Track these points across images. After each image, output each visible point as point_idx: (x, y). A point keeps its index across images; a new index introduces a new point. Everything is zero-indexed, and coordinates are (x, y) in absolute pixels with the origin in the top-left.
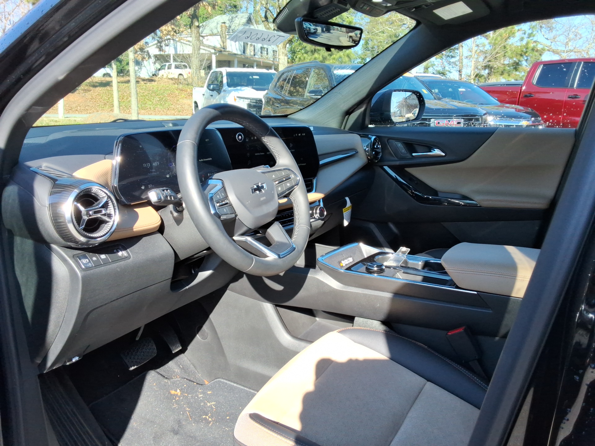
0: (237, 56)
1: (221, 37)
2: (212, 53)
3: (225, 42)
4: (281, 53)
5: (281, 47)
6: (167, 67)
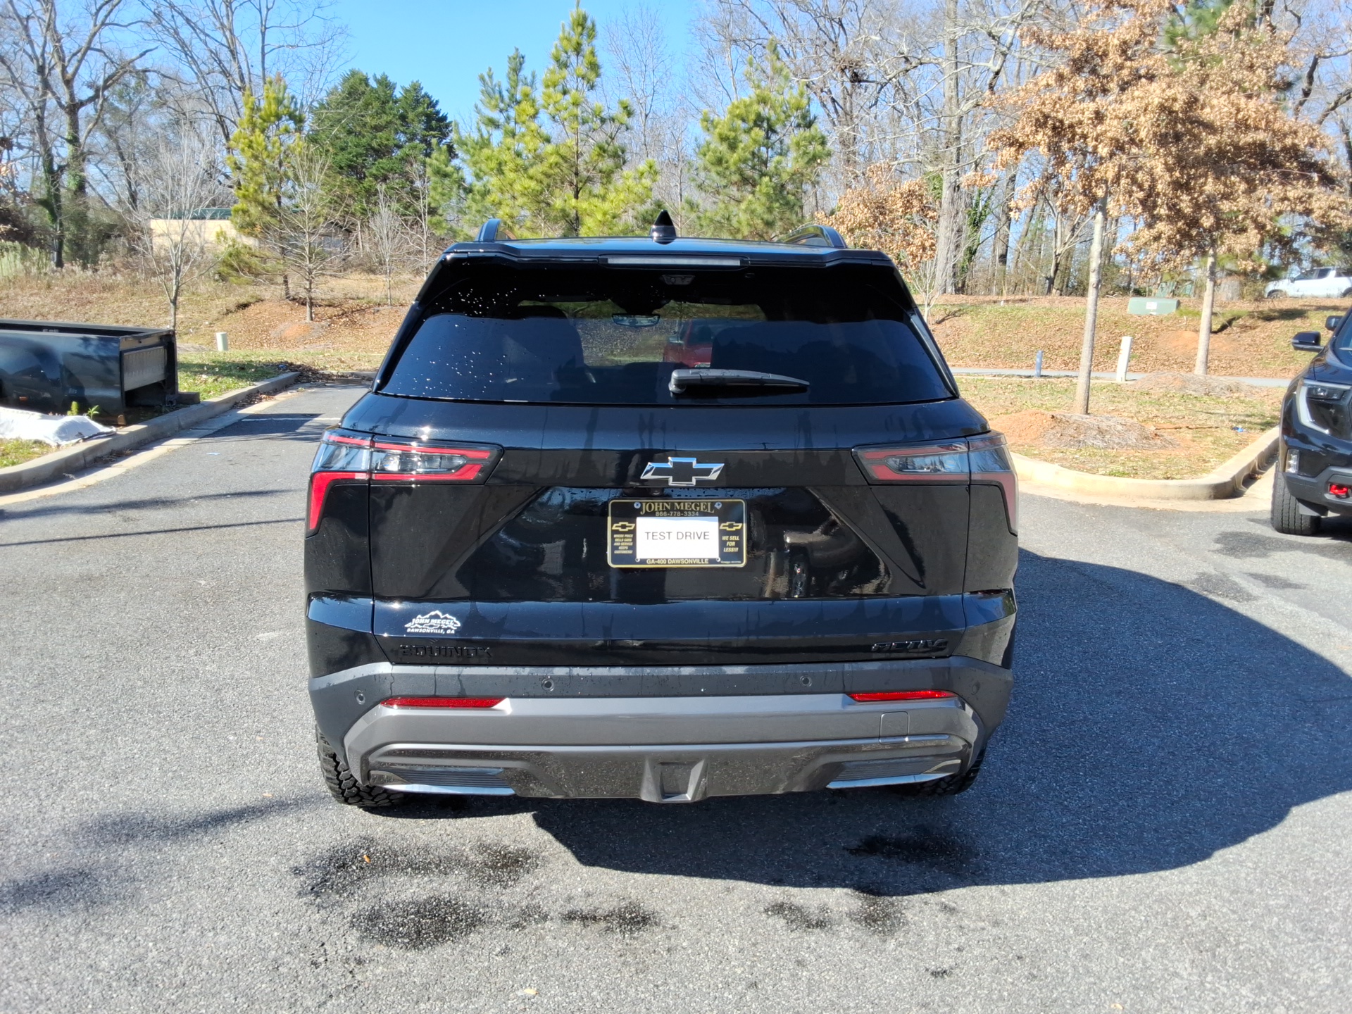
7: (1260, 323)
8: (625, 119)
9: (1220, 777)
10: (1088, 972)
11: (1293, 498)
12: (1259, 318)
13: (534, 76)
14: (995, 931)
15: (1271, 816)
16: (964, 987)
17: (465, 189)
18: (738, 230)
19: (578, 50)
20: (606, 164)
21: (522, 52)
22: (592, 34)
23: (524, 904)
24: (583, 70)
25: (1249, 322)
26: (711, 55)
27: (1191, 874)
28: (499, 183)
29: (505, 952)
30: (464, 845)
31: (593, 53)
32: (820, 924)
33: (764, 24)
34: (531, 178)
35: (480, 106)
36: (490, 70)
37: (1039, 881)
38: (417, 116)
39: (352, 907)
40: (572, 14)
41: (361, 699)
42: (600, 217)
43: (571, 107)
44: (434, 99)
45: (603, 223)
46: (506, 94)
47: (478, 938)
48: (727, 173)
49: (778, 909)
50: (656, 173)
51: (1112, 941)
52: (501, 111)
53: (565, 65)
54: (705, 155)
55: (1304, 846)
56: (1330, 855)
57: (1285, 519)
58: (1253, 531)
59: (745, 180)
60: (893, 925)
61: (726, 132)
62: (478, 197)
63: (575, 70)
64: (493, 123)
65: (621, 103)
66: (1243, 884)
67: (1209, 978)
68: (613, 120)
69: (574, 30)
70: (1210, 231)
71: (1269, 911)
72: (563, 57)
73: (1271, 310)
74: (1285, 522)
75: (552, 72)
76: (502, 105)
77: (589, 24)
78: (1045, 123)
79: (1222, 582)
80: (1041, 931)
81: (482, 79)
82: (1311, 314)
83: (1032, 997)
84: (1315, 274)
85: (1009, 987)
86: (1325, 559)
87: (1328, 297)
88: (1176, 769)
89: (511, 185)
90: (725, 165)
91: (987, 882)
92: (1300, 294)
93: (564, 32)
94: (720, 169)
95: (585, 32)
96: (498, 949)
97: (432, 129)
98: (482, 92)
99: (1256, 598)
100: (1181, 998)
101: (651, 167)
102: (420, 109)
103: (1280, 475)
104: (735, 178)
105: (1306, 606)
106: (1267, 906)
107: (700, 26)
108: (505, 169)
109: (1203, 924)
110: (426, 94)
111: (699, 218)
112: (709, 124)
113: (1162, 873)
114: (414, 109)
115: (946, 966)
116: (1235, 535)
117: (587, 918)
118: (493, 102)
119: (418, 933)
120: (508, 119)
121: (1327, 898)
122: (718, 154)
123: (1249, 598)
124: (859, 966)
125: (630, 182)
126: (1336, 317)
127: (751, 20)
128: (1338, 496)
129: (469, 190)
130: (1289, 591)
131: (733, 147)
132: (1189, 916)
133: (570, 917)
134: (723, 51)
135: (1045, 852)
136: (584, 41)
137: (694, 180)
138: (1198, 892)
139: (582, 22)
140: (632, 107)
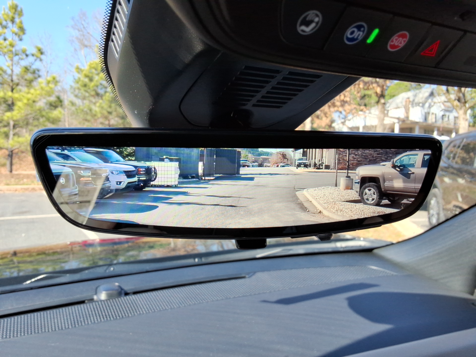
1: (405, 109)
2: (396, 123)
3: (409, 112)
4: (462, 118)
5: (462, 114)
8: (39, 55)
18: (95, 115)
19: (13, 20)
20: (29, 76)
22: (21, 14)
24: (16, 29)
26: (75, 50)
31: (21, 23)
40: (9, 3)
42: (25, 101)
43: (9, 47)
45: (27, 105)
48: (89, 91)
50: (56, 82)
53: (5, 27)
54: (78, 83)
59: (98, 94)
61: (87, 73)
63: (11, 30)
65: (37, 47)
68: (33, 55)
69: (10, 11)
72: (4, 23)
77: (19, 9)
93: (4, 11)
94: (86, 89)
95: (17, 13)
101: (54, 79)
104: (93, 93)
107: (71, 39)
112: (79, 70)
122: (84, 83)
125: (43, 85)
131: (91, 80)
134: (81, 49)
136: (16, 17)
139: (15, 8)
140: (44, 50)
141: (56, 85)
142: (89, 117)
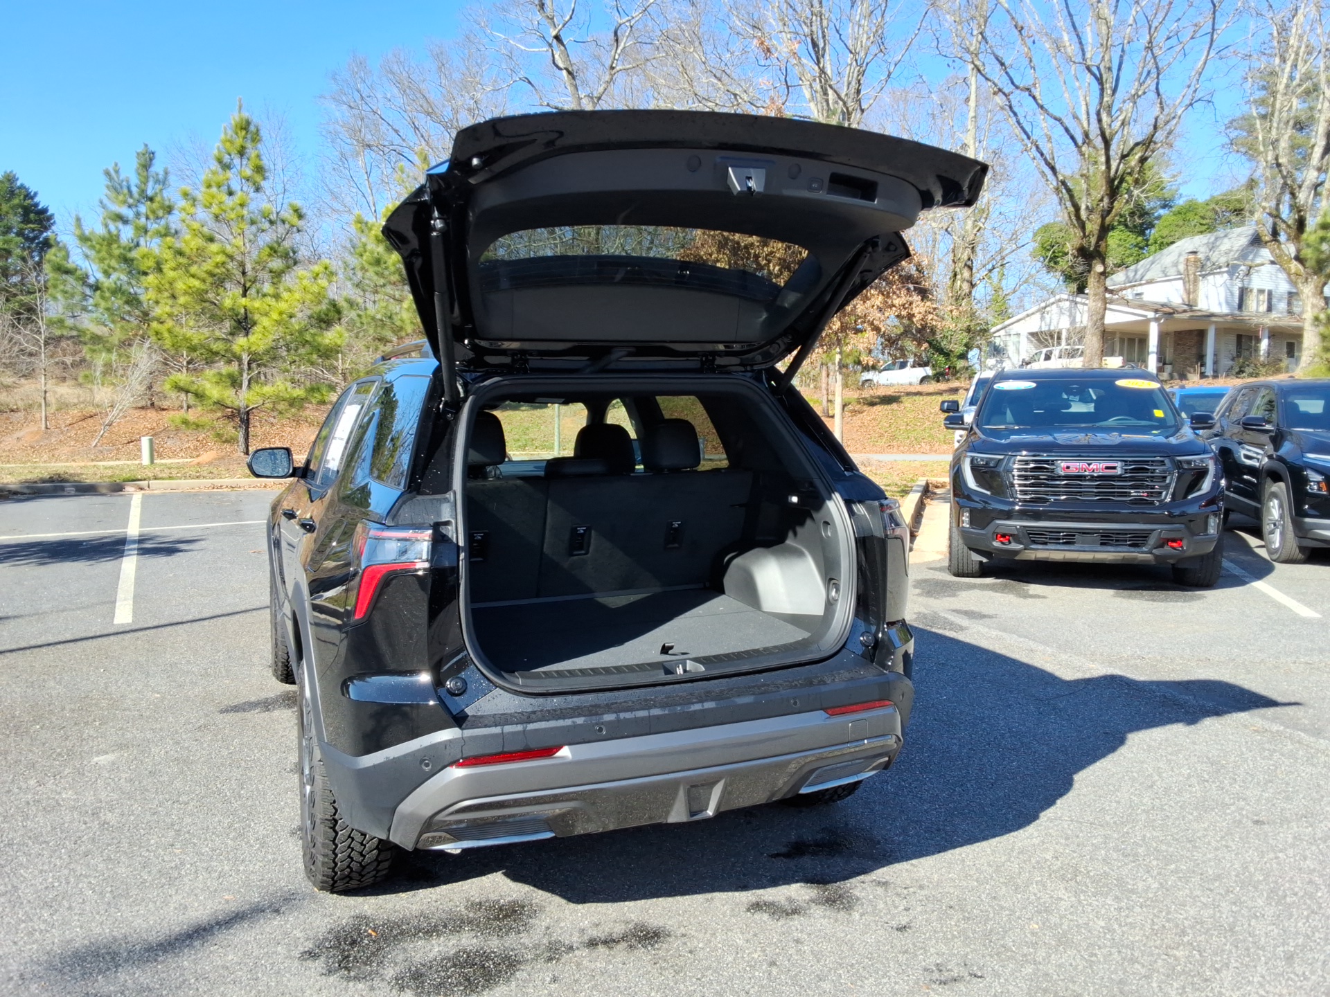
0: (1214, 319)
1: (1184, 283)
2: (1148, 321)
3: (1195, 291)
4: (1310, 305)
5: (1310, 294)
6: (1043, 356)
7: (866, 408)
8: (295, 220)
9: (1013, 761)
10: (1002, 908)
11: (966, 548)
12: (864, 404)
13: (166, 173)
14: (923, 892)
15: (1065, 786)
16: (925, 934)
17: (90, 286)
18: (401, 329)
19: (242, 152)
20: (277, 264)
21: (152, 148)
22: (256, 138)
23: (545, 941)
24: (248, 172)
25: (858, 407)
26: (343, 157)
27: (1030, 829)
28: (156, 281)
29: (555, 980)
30: (457, 906)
31: (258, 156)
32: (795, 911)
33: (396, 131)
34: (193, 276)
35: (106, 201)
36: (116, 165)
37: (933, 854)
38: (12, 208)
39: (390, 972)
40: (234, 118)
41: (427, 765)
42: (275, 316)
43: (239, 208)
44: (32, 190)
45: (278, 322)
46: (135, 190)
47: (525, 974)
48: (386, 273)
49: (757, 906)
50: (332, 274)
51: (1005, 884)
52: (130, 206)
53: (226, 167)
54: (361, 255)
55: (1095, 801)
56: (1115, 804)
57: (961, 565)
58: (936, 577)
60: (849, 902)
62: (107, 294)
63: (240, 173)
64: (120, 218)
65: (291, 205)
66: (1069, 832)
67: (1082, 898)
68: (283, 222)
69: (237, 134)
70: (836, 333)
71: (1096, 848)
72: (226, 159)
73: (872, 397)
74: (960, 568)
75: (214, 173)
76: (131, 201)
77: (252, 128)
78: (726, 244)
79: (935, 618)
80: (955, 887)
81: (107, 173)
82: (904, 399)
83: (974, 932)
84: (897, 365)
85: (955, 928)
86: (998, 594)
87: (910, 384)
88: (981, 759)
89: (171, 284)
90: (383, 266)
91: (898, 860)
92: (889, 382)
93: (226, 133)
94: (377, 269)
95: (249, 136)
96: (548, 979)
97: (30, 222)
98: (108, 187)
99: (967, 628)
100: (1071, 913)
101: (326, 268)
102: (16, 201)
103: (954, 530)
104: (395, 277)
105: (1004, 630)
106: (1093, 844)
107: (331, 129)
108: (166, 268)
109: (1059, 863)
110: (22, 185)
111: (359, 316)
112: (363, 226)
113: (1012, 834)
114: (9, 200)
115: (904, 923)
116: (925, 581)
117: (609, 942)
118: (121, 198)
119: (468, 980)
120: (138, 215)
121: (1128, 833)
122: (376, 255)
123: (962, 628)
124: (842, 935)
125: (305, 282)
126: (948, 402)
127: (384, 127)
128: (1003, 543)
129: (96, 287)
130: (987, 620)
132: (1046, 860)
133: (592, 944)
134: (358, 154)
135: (926, 832)
136: (249, 145)
137: (351, 279)
138: (1043, 843)
139: (245, 126)
140: (304, 211)
141: (330, 282)
142: (388, 334)
